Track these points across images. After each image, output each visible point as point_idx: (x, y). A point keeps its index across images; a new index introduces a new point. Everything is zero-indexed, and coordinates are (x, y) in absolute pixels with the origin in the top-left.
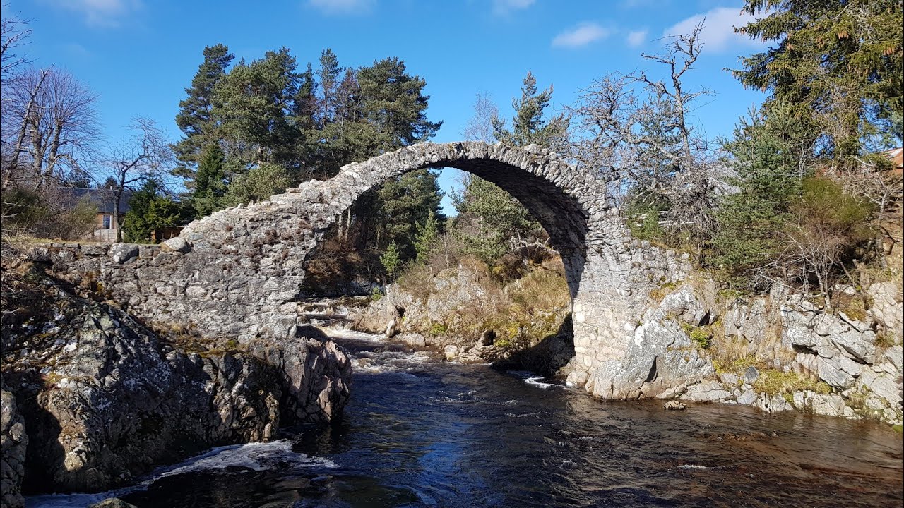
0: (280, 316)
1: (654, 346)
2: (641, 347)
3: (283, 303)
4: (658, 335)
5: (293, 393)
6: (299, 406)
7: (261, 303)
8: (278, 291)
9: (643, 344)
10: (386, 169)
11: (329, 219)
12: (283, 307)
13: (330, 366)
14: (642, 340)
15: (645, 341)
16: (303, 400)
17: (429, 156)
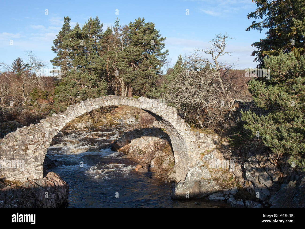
0: (36, 171)
1: (195, 178)
2: (190, 178)
3: (37, 167)
4: (197, 173)
5: (40, 200)
6: (43, 204)
7: (28, 167)
8: (35, 162)
9: (191, 176)
10: (76, 113)
11: (54, 134)
12: (37, 168)
13: (57, 189)
14: (191, 175)
15: (192, 175)
16: (44, 203)
17: (95, 106)
